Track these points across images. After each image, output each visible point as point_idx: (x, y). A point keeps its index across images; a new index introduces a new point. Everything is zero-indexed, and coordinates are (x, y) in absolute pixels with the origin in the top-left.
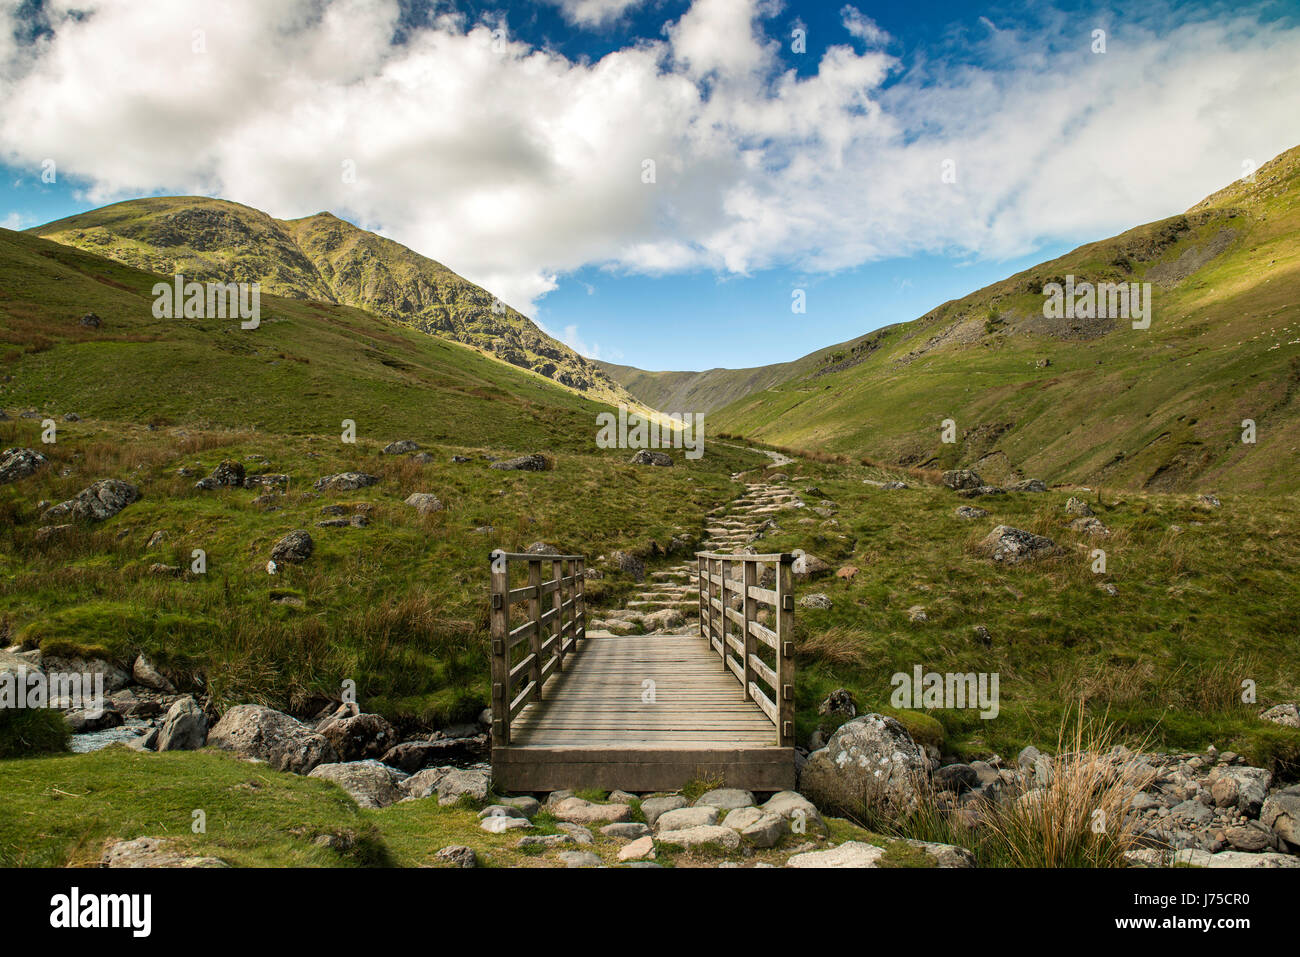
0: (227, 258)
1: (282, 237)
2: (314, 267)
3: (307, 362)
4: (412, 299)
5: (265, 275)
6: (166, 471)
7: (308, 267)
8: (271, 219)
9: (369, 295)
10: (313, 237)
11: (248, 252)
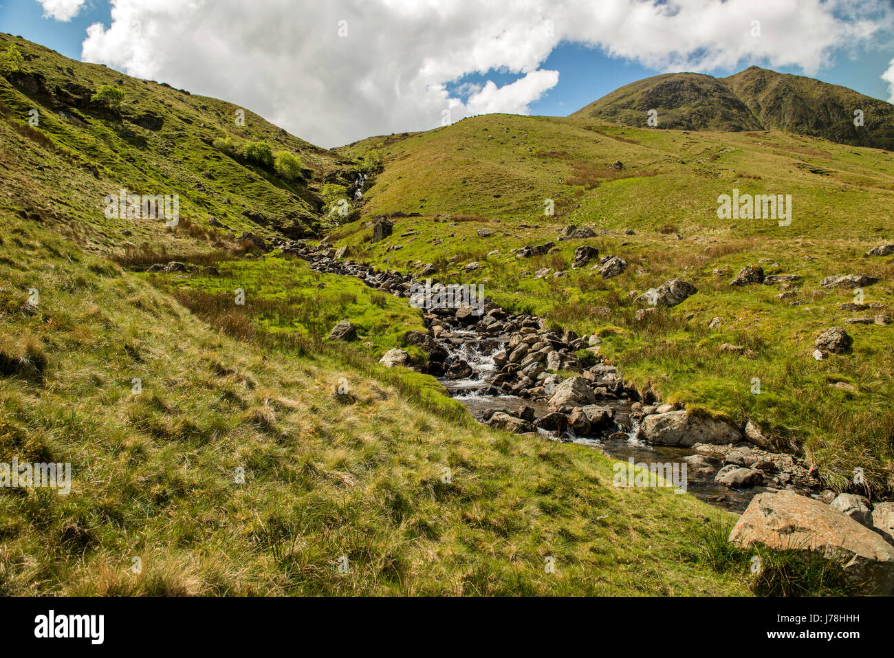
0: (687, 111)
1: (723, 90)
2: (746, 107)
3: (760, 178)
4: (822, 119)
5: (712, 118)
6: (706, 271)
7: (742, 107)
8: (714, 79)
9: (788, 121)
10: (745, 86)
11: (700, 104)
